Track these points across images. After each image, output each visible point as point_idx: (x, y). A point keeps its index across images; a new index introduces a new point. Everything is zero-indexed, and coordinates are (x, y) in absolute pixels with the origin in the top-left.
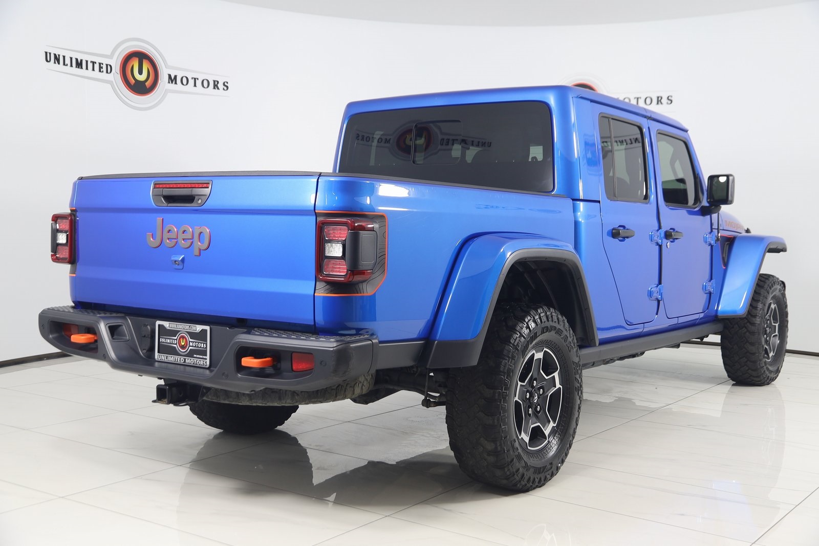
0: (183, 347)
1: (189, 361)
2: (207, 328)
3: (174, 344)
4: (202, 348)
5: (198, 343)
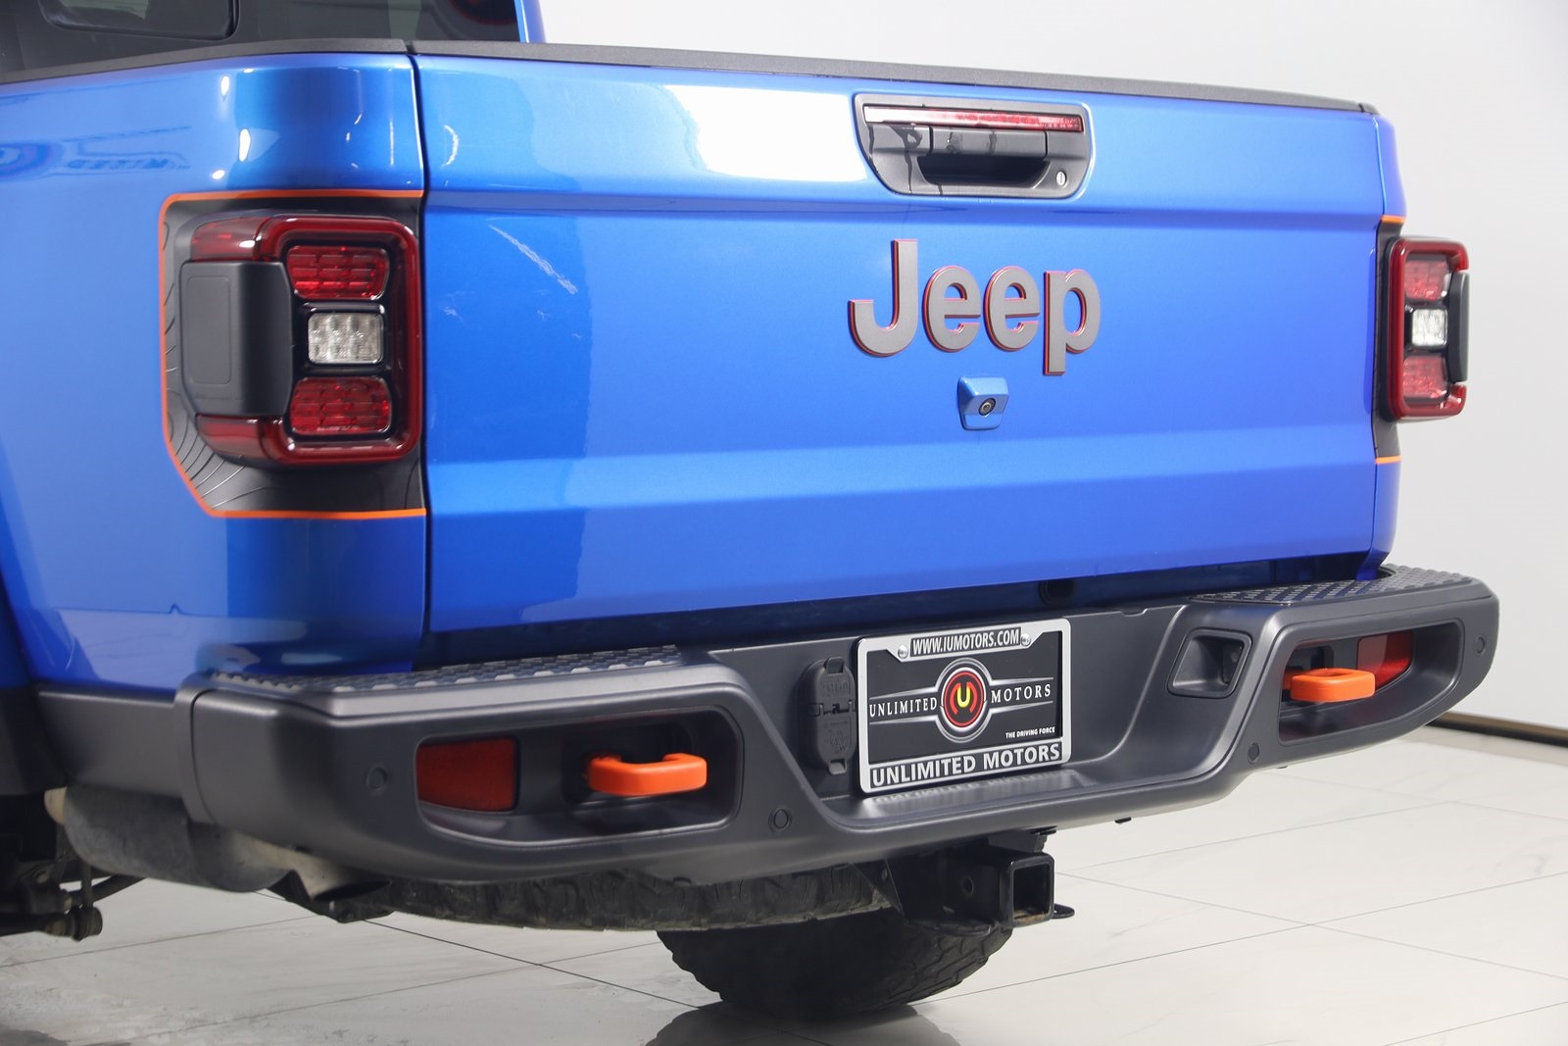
0: (963, 716)
1: (994, 758)
3: (930, 713)
4: (1039, 700)
5: (1023, 686)
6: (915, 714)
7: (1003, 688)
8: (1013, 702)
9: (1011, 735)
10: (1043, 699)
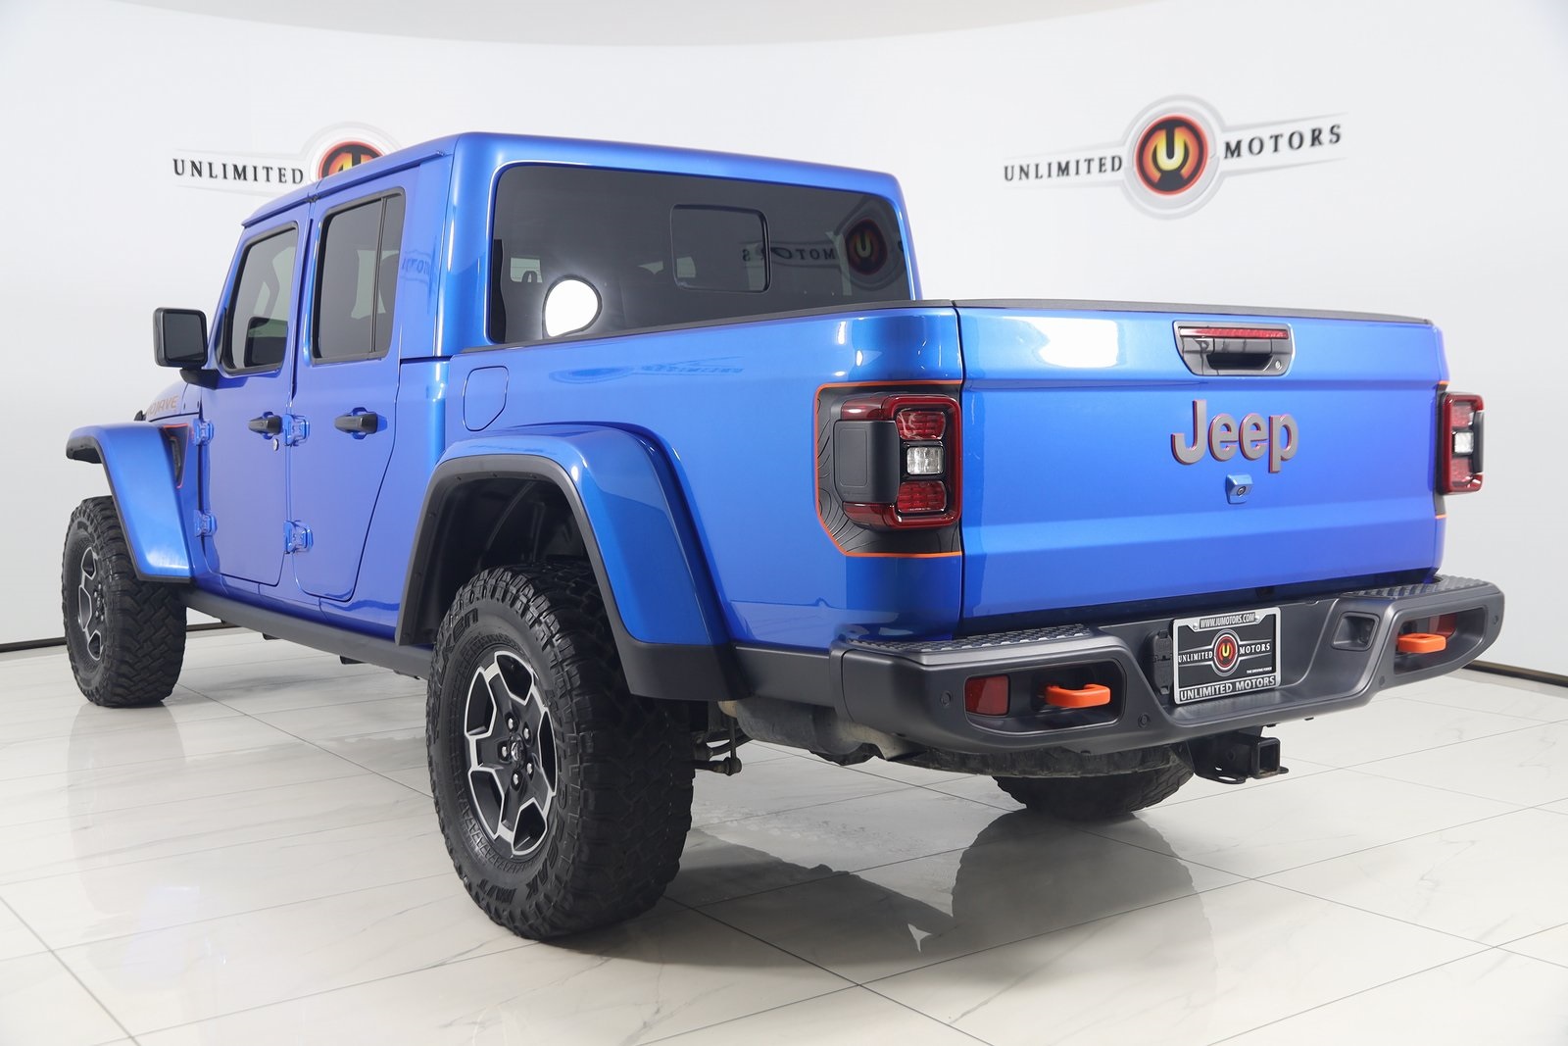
0: (1226, 661)
1: (1242, 684)
2: (1276, 611)
3: (1209, 660)
4: (1264, 652)
5: (1256, 644)
6: (1202, 661)
7: (1245, 646)
8: (1251, 653)
9: (1249, 672)
10: (1266, 651)
